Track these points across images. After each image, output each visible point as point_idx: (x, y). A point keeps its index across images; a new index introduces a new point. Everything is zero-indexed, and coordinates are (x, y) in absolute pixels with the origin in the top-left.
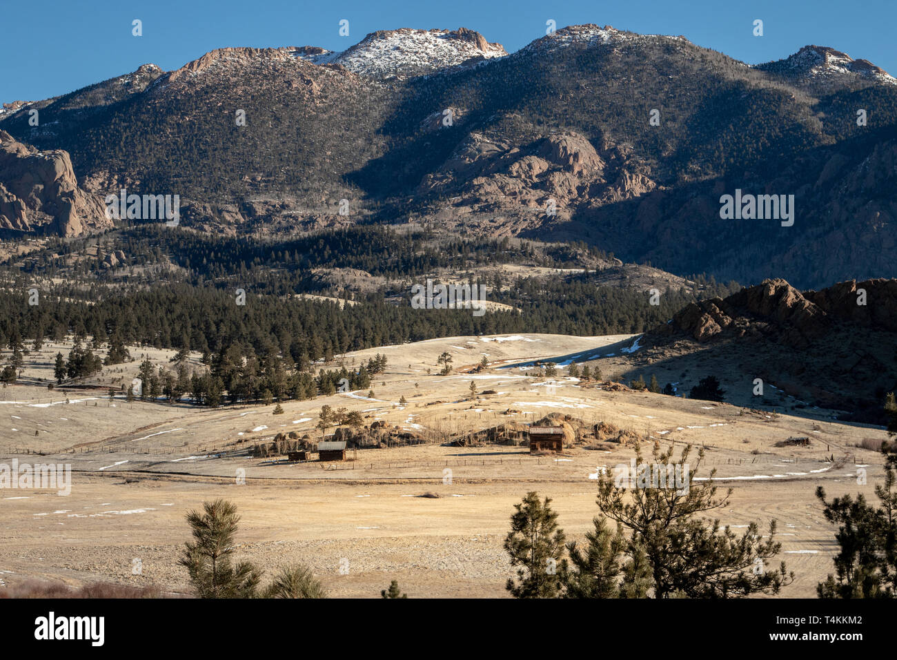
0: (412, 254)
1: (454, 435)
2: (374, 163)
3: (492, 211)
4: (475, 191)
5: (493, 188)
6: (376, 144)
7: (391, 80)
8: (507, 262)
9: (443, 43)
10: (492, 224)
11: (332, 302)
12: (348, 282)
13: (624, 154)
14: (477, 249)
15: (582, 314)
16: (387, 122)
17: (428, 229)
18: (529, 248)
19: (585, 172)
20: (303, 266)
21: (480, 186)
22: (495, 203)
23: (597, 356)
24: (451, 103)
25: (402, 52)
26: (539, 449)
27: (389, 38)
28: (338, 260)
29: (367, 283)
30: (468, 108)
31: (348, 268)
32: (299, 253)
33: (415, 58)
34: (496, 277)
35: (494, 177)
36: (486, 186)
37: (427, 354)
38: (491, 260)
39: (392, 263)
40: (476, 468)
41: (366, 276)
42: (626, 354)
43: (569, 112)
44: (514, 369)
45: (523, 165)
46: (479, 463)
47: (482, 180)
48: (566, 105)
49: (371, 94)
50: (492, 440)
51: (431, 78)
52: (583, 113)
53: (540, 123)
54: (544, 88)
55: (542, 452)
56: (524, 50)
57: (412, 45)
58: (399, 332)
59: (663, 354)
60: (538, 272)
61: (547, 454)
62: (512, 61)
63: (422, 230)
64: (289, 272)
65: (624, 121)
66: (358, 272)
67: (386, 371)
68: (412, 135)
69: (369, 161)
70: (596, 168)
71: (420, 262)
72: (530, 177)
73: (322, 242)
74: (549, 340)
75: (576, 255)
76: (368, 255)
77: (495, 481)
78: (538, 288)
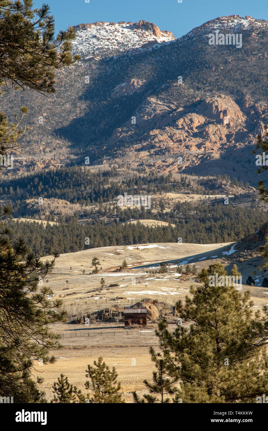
0: (101, 187)
1: (75, 316)
2: (77, 122)
3: (164, 154)
4: (151, 140)
5: (165, 137)
6: (80, 107)
7: (90, 60)
8: (170, 191)
9: (128, 32)
10: (164, 163)
11: (38, 223)
12: (52, 209)
13: (260, 110)
14: (150, 182)
15: (216, 228)
16: (87, 91)
17: (114, 168)
18: (187, 181)
19: (232, 124)
20: (23, 198)
21: (155, 136)
22: (166, 148)
23: (204, 258)
24: (133, 76)
25: (98, 39)
26: (131, 324)
27: (89, 29)
28: (48, 192)
29: (67, 209)
30: (146, 79)
31: (53, 198)
32: (20, 188)
33: (108, 43)
34: (160, 202)
35: (164, 129)
36: (159, 136)
37: (86, 259)
38: (158, 190)
39: (87, 193)
40: (83, 339)
41: (66, 203)
42: (226, 256)
43: (220, 80)
44: (146, 269)
45: (186, 120)
46: (86, 335)
47: (156, 132)
48: (217, 75)
49: (75, 70)
50: (100, 318)
51: (119, 58)
52: (230, 81)
53: (198, 89)
54: (201, 63)
55: (132, 326)
56: (186, 35)
57: (105, 34)
58: (76, 244)
59: (251, 255)
60: (192, 198)
61: (136, 327)
62: (178, 44)
63: (110, 169)
64: (12, 202)
65: (260, 86)
66: (61, 201)
67: (53, 272)
68: (106, 100)
69: (74, 119)
70: (240, 121)
71: (107, 193)
72: (192, 129)
73: (36, 180)
74: (176, 247)
75: (221, 185)
76: (70, 187)
77: (93, 347)
78: (189, 209)
